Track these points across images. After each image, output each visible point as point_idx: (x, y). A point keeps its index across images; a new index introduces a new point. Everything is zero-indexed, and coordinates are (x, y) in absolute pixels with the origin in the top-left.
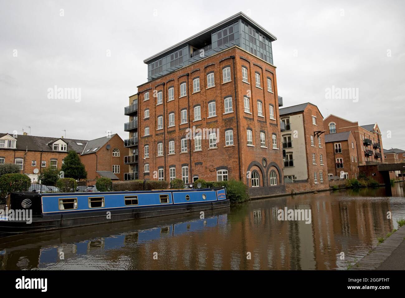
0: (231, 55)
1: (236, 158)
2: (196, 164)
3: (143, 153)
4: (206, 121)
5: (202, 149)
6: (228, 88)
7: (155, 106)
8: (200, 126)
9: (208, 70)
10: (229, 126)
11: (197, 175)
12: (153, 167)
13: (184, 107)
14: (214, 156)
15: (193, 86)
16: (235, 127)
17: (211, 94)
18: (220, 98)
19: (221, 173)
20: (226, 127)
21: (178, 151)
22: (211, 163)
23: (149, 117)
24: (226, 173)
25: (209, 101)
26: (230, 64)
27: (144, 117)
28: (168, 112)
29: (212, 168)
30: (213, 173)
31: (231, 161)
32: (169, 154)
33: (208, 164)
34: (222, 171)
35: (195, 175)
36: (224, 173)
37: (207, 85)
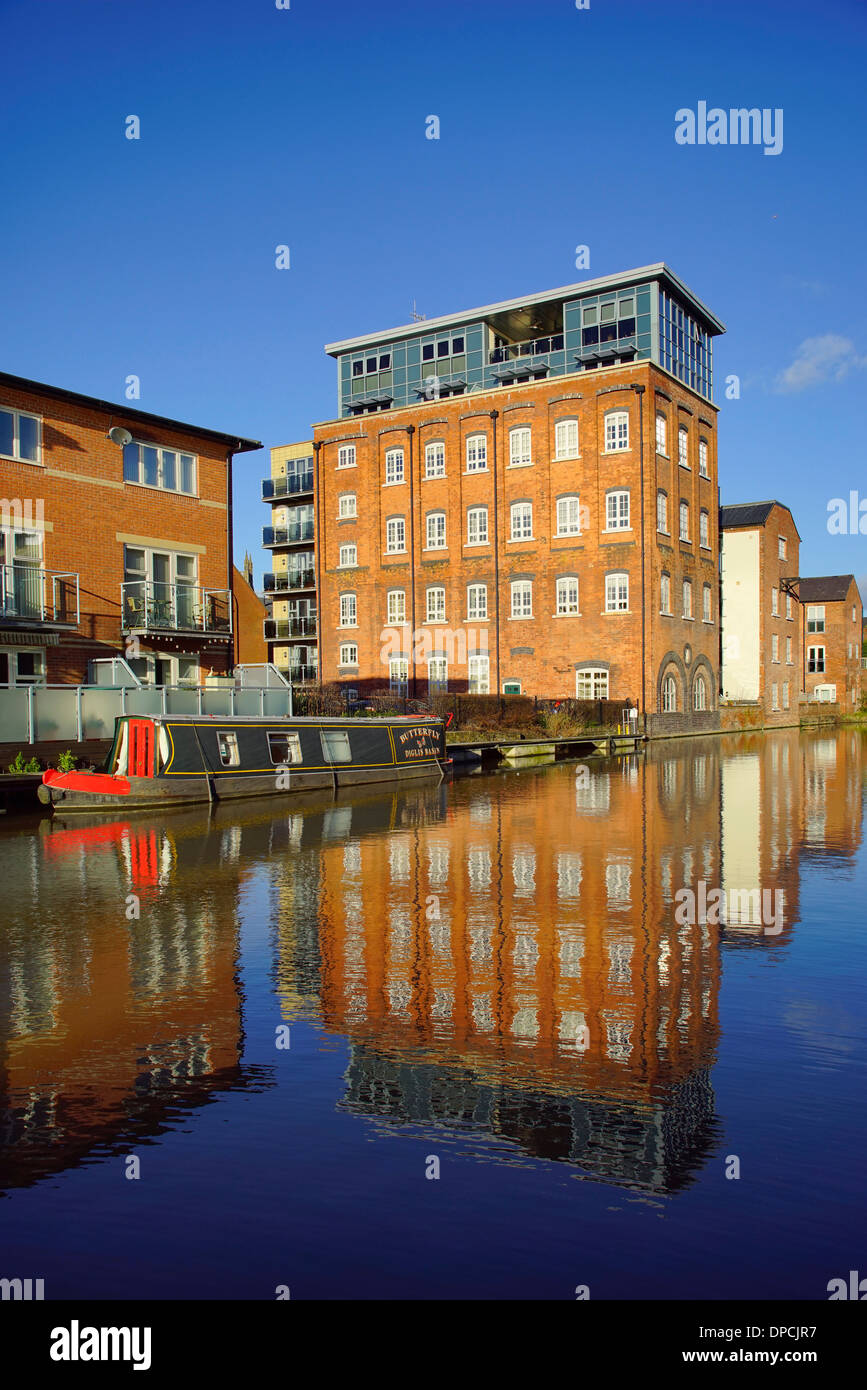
0: (634, 383)
1: (635, 643)
2: (513, 651)
3: (335, 614)
4: (548, 545)
5: (533, 615)
6: (619, 466)
7: (377, 489)
8: (529, 555)
9: (559, 410)
10: (619, 564)
11: (515, 679)
12: (371, 653)
13: (479, 502)
14: (569, 635)
15: (509, 446)
16: (636, 567)
17: (566, 478)
18: (596, 491)
19: (588, 675)
20: (609, 565)
21: (458, 616)
22: (559, 652)
23: (355, 515)
24: (604, 675)
25: (558, 493)
26: (630, 404)
27: (337, 514)
28: (424, 511)
29: (561, 663)
30: (567, 677)
31: (619, 651)
32: (425, 621)
33: (552, 653)
34: (593, 671)
35: (510, 679)
36: (597, 676)
37: (554, 450)
